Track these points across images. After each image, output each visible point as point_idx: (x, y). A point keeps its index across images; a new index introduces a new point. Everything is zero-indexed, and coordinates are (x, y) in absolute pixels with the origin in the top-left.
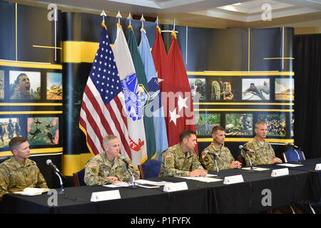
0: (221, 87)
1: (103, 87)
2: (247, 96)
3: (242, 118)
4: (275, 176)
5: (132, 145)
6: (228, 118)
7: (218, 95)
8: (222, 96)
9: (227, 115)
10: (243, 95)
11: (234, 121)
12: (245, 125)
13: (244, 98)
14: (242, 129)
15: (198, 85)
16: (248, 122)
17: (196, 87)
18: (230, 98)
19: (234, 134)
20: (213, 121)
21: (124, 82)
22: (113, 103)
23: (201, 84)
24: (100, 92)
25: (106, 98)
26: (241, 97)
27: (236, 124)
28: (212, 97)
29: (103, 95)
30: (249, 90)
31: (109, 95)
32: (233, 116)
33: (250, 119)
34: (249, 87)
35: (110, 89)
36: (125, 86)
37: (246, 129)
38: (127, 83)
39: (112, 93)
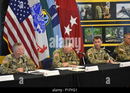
0: (102, 10)
1: (18, 12)
2: (120, 15)
3: (116, 30)
4: (122, 67)
5: (38, 49)
6: (107, 30)
7: (100, 15)
8: (103, 16)
9: (107, 29)
10: (117, 15)
11: (111, 33)
12: (119, 35)
13: (118, 17)
14: (117, 37)
15: (87, 9)
16: (121, 33)
17: (85, 10)
18: (108, 17)
19: (111, 41)
20: (97, 32)
21: (33, 9)
22: (25, 23)
23: (88, 8)
24: (16, 15)
25: (21, 19)
26: (116, 16)
27: (112, 35)
28: (96, 16)
29: (18, 17)
30: (121, 12)
31: (22, 17)
32: (110, 29)
33: (122, 31)
34: (121, 9)
35: (22, 13)
36: (33, 11)
37: (119, 37)
38: (34, 9)
39: (24, 16)
